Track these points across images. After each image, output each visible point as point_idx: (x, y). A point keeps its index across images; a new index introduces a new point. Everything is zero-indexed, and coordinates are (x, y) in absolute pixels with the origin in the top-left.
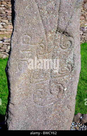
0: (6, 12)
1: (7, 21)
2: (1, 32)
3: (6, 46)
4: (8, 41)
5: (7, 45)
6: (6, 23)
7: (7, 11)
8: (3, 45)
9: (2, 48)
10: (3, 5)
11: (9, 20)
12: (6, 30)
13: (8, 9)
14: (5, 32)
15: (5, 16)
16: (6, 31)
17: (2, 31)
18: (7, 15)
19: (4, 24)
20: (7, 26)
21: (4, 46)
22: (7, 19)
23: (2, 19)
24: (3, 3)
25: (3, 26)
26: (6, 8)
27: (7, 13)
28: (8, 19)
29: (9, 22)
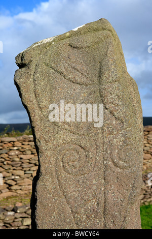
0: (21, 158)
1: (22, 173)
2: (12, 191)
3: (21, 219)
4: (24, 210)
5: (21, 217)
6: (20, 176)
7: (22, 156)
8: (16, 218)
9: (13, 225)
10: (15, 148)
11: (25, 171)
12: (20, 187)
13: (24, 153)
14: (19, 192)
15: (19, 165)
16: (21, 189)
17: (14, 191)
18: (23, 163)
19: (17, 177)
20: (22, 181)
21: (16, 220)
22: (22, 170)
23: (14, 169)
24: (16, 144)
25: (16, 181)
26: (20, 151)
27: (22, 160)
28: (24, 169)
29: (25, 174)
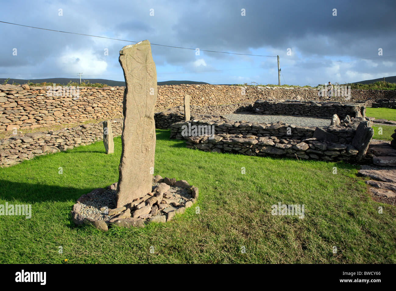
0: (46, 102)
1: (46, 112)
2: (40, 124)
3: (55, 139)
4: (57, 134)
5: (55, 138)
6: (45, 114)
7: (46, 100)
8: (52, 138)
9: (51, 142)
10: (41, 94)
11: (48, 111)
12: (45, 122)
13: (47, 98)
14: (45, 125)
15: (44, 106)
16: (46, 123)
17: (41, 124)
18: (47, 105)
19: (43, 115)
20: (47, 118)
21: (52, 139)
22: (46, 110)
23: (40, 109)
24: (42, 91)
25: (42, 118)
26: (45, 97)
27: (46, 103)
28: (48, 110)
29: (48, 113)
